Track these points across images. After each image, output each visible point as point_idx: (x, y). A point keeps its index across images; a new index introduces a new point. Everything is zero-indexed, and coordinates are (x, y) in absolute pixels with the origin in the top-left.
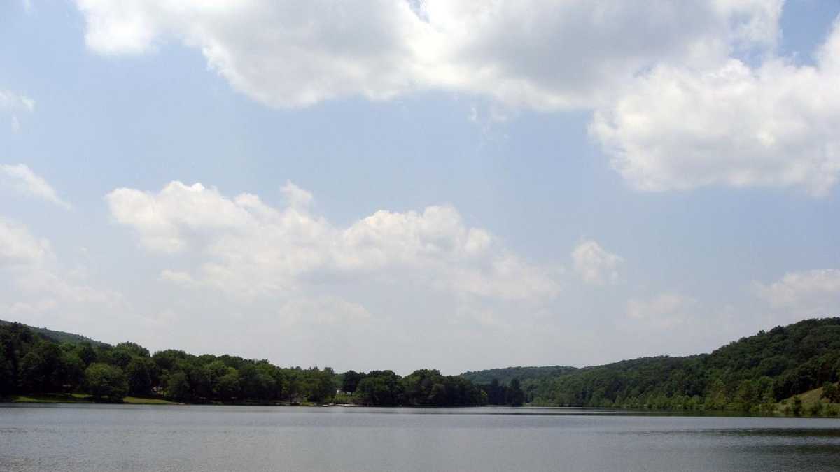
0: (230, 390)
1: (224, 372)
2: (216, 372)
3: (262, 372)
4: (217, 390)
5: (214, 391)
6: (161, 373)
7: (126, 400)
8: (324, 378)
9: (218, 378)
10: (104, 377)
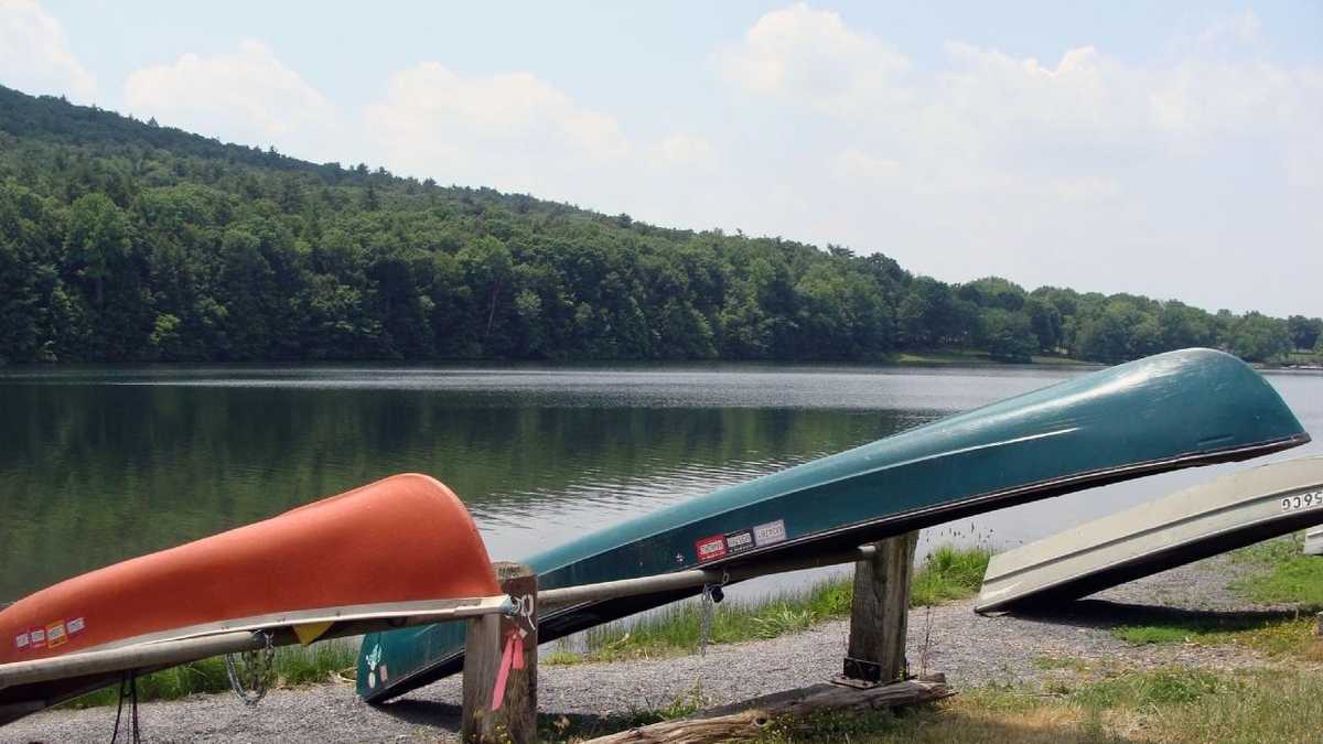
0: (1150, 344)
1: (1139, 320)
2: (1129, 318)
3: (1194, 320)
4: (1131, 344)
5: (1128, 346)
6: (1064, 321)
7: (1034, 359)
8: (1276, 328)
9: (1133, 328)
10: (1008, 328)
